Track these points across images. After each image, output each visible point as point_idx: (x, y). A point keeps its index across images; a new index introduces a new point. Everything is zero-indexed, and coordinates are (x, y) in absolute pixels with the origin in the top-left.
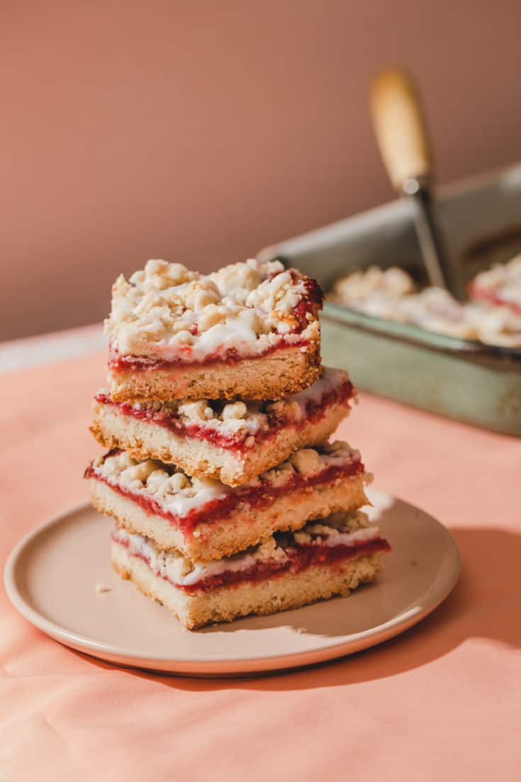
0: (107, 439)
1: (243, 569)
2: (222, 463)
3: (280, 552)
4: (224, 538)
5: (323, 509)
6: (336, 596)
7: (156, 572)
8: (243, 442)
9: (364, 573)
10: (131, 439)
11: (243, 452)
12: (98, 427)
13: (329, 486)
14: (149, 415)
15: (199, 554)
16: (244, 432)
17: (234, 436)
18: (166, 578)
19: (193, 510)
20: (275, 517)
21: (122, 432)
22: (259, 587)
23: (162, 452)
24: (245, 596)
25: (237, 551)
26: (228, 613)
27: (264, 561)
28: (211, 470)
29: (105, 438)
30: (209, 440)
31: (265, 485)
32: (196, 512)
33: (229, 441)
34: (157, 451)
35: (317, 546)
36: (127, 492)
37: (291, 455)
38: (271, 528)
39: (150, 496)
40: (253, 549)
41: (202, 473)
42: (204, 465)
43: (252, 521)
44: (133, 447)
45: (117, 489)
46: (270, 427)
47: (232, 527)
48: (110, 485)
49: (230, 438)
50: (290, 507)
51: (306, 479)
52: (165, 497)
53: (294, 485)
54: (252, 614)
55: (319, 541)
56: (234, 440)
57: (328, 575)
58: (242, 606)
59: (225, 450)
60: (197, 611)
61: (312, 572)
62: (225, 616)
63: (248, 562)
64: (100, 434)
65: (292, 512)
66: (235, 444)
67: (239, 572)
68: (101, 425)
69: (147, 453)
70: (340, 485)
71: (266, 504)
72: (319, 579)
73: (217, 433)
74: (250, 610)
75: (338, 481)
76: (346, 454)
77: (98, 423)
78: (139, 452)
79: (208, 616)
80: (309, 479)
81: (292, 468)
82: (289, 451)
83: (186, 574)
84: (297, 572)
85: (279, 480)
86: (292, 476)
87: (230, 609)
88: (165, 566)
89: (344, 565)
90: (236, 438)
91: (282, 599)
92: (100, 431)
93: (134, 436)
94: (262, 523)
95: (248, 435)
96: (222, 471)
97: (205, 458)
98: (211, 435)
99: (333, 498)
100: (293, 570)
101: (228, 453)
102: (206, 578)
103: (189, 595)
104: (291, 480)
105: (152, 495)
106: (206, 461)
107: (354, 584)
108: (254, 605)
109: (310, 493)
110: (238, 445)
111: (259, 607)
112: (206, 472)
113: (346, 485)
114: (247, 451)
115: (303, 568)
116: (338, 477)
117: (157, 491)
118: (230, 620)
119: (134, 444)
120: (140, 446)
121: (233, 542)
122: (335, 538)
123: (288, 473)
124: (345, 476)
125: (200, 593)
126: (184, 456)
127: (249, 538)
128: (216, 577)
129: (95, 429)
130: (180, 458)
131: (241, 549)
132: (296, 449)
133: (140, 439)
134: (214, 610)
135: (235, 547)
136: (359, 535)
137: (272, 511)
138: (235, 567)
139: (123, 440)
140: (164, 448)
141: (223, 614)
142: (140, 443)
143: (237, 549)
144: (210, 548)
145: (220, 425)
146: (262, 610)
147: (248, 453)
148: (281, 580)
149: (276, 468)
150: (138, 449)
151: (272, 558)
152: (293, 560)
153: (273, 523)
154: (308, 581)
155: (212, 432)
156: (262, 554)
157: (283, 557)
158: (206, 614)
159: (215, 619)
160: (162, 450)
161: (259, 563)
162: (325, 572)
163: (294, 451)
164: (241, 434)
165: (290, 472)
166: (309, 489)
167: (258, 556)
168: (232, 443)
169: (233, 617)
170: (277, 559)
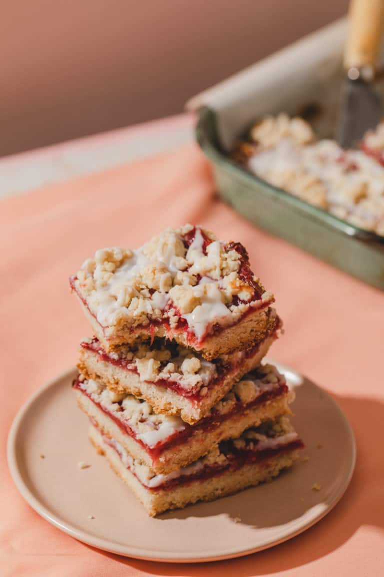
0: (91, 374)
1: (195, 472)
2: (183, 406)
3: (223, 457)
4: (181, 456)
5: (256, 422)
6: (262, 483)
7: (127, 466)
8: (199, 392)
9: (284, 465)
10: (110, 377)
11: (199, 401)
12: (84, 364)
13: (261, 406)
14: (124, 363)
15: (163, 470)
16: (199, 385)
17: (192, 389)
18: (135, 475)
19: (159, 443)
20: (220, 434)
21: (103, 372)
22: (205, 484)
23: (134, 390)
24: (195, 490)
25: (190, 463)
26: (181, 503)
27: (210, 466)
28: (174, 411)
29: (89, 373)
30: (172, 389)
31: (214, 414)
32: (162, 443)
33: (189, 392)
34: (130, 388)
35: (250, 451)
36: (107, 411)
37: (234, 386)
38: (217, 443)
39: (125, 422)
40: (202, 458)
41: (167, 412)
42: (168, 406)
43: (203, 440)
44: (112, 384)
45: (99, 405)
46: (219, 375)
47: (189, 447)
48: (93, 401)
49: (189, 390)
50: (232, 426)
51: (245, 405)
52: (137, 424)
53: (236, 411)
54: (199, 501)
55: (252, 446)
56: (192, 392)
57: (257, 470)
58: (192, 497)
59: (185, 398)
60: (158, 505)
61: (246, 469)
62: (179, 505)
63: (199, 467)
64: (85, 370)
65: (232, 429)
66: (193, 395)
67: (191, 475)
68: (85, 363)
69: (122, 389)
70: (270, 404)
71: (214, 428)
72: (250, 473)
73: (178, 386)
74: (198, 499)
75: (268, 402)
76: (276, 380)
77: (84, 361)
78: (116, 388)
79: (167, 506)
80: (247, 404)
81: (235, 399)
82: (232, 384)
83: (151, 478)
84: (235, 471)
85: (224, 409)
86: (235, 406)
87: (183, 500)
88: (134, 464)
89: (270, 462)
90: (194, 390)
91: (222, 490)
92: (85, 368)
93: (112, 375)
94: (210, 440)
95: (202, 386)
96: (182, 412)
97: (169, 401)
98: (174, 386)
99: (264, 413)
100: (231, 470)
101: (187, 401)
102: (166, 481)
103: (153, 494)
104: (234, 408)
105: (127, 420)
106: (170, 403)
107: (276, 473)
108: (201, 495)
109: (247, 414)
110: (195, 395)
111: (204, 497)
112: (170, 412)
113: (274, 404)
114: (202, 399)
115: (239, 467)
116: (269, 400)
117: (131, 418)
118: (183, 507)
119: (112, 381)
120: (117, 383)
121: (188, 457)
122: (265, 442)
123: (232, 403)
124: (274, 398)
125: (161, 493)
126: (151, 396)
127: (200, 452)
128: (174, 480)
129: (81, 366)
130: (148, 398)
131: (193, 460)
132: (238, 380)
133: (117, 379)
134: (171, 502)
135: (189, 460)
136: (282, 440)
137: (218, 431)
138: (188, 472)
139: (104, 377)
140: (136, 388)
141: (178, 504)
142: (116, 381)
143: (191, 461)
144: (171, 464)
145: (180, 379)
146: (207, 498)
147: (203, 400)
148: (222, 477)
149: (223, 400)
150: (116, 386)
151: (216, 463)
152: (232, 463)
153: (218, 438)
154: (242, 475)
155: (175, 383)
156: (209, 460)
157: (225, 461)
158: (165, 506)
159: (171, 508)
160: (134, 389)
161: (206, 466)
162: (255, 468)
163: (236, 382)
164: (197, 388)
165: (233, 403)
166: (248, 412)
167: (206, 462)
168: (190, 395)
169: (185, 505)
170: (220, 463)
